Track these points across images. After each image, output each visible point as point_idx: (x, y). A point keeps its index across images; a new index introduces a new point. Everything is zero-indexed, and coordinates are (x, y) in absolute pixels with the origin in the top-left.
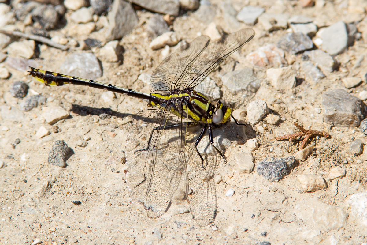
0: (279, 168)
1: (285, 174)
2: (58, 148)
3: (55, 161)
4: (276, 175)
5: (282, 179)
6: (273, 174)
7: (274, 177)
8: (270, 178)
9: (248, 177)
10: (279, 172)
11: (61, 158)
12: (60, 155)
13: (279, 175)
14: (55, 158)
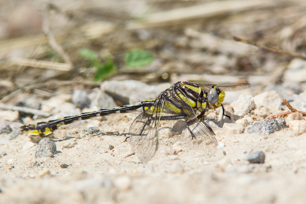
0: (269, 122)
1: (276, 128)
2: (45, 142)
3: (43, 153)
4: (267, 128)
5: (273, 132)
6: (264, 127)
7: (264, 131)
8: (261, 132)
9: (238, 136)
10: (270, 126)
11: (49, 150)
12: (47, 148)
13: (269, 128)
14: (42, 151)
